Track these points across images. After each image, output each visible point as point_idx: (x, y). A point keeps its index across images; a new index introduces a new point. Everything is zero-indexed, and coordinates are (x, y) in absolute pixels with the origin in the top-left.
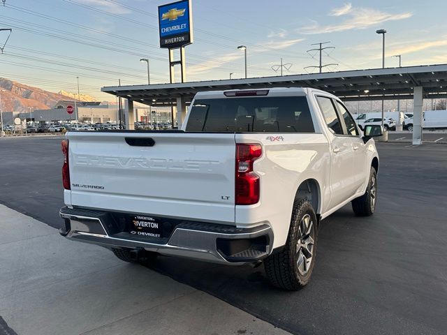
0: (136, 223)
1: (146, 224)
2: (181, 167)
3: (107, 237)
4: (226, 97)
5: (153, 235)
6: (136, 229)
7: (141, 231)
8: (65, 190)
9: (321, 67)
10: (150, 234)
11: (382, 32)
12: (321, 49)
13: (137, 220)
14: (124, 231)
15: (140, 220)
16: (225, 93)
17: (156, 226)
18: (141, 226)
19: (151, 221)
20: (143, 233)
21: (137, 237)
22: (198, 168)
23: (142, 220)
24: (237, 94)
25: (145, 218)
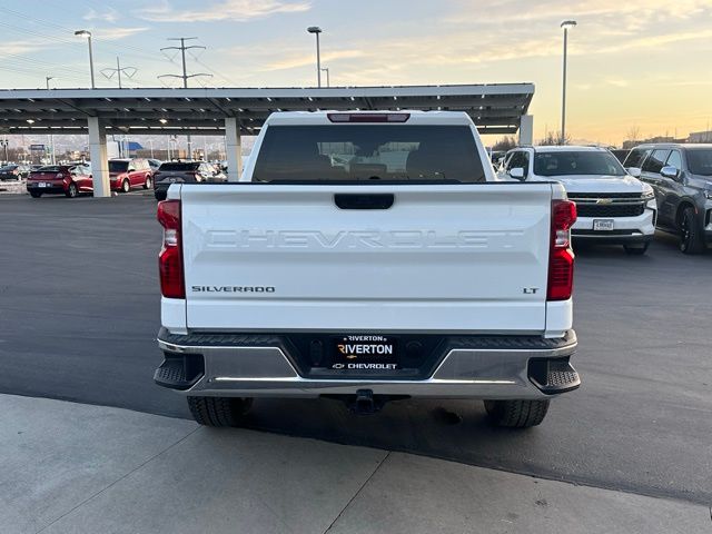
0: (345, 349)
1: (366, 349)
2: (454, 243)
3: (298, 379)
4: (331, 123)
5: (382, 366)
6: (344, 359)
7: (355, 361)
8: (164, 300)
9: (185, 77)
10: (375, 366)
11: (315, 31)
12: (183, 49)
13: (349, 342)
14: (319, 366)
15: (353, 343)
16: (329, 115)
17: (388, 349)
18: (355, 353)
19: (378, 343)
20: (359, 366)
21: (346, 374)
22: (485, 243)
23: (359, 342)
24: (353, 118)
25: (366, 338)
